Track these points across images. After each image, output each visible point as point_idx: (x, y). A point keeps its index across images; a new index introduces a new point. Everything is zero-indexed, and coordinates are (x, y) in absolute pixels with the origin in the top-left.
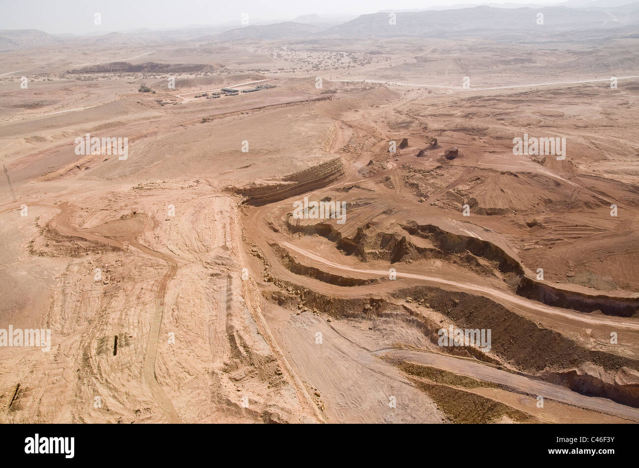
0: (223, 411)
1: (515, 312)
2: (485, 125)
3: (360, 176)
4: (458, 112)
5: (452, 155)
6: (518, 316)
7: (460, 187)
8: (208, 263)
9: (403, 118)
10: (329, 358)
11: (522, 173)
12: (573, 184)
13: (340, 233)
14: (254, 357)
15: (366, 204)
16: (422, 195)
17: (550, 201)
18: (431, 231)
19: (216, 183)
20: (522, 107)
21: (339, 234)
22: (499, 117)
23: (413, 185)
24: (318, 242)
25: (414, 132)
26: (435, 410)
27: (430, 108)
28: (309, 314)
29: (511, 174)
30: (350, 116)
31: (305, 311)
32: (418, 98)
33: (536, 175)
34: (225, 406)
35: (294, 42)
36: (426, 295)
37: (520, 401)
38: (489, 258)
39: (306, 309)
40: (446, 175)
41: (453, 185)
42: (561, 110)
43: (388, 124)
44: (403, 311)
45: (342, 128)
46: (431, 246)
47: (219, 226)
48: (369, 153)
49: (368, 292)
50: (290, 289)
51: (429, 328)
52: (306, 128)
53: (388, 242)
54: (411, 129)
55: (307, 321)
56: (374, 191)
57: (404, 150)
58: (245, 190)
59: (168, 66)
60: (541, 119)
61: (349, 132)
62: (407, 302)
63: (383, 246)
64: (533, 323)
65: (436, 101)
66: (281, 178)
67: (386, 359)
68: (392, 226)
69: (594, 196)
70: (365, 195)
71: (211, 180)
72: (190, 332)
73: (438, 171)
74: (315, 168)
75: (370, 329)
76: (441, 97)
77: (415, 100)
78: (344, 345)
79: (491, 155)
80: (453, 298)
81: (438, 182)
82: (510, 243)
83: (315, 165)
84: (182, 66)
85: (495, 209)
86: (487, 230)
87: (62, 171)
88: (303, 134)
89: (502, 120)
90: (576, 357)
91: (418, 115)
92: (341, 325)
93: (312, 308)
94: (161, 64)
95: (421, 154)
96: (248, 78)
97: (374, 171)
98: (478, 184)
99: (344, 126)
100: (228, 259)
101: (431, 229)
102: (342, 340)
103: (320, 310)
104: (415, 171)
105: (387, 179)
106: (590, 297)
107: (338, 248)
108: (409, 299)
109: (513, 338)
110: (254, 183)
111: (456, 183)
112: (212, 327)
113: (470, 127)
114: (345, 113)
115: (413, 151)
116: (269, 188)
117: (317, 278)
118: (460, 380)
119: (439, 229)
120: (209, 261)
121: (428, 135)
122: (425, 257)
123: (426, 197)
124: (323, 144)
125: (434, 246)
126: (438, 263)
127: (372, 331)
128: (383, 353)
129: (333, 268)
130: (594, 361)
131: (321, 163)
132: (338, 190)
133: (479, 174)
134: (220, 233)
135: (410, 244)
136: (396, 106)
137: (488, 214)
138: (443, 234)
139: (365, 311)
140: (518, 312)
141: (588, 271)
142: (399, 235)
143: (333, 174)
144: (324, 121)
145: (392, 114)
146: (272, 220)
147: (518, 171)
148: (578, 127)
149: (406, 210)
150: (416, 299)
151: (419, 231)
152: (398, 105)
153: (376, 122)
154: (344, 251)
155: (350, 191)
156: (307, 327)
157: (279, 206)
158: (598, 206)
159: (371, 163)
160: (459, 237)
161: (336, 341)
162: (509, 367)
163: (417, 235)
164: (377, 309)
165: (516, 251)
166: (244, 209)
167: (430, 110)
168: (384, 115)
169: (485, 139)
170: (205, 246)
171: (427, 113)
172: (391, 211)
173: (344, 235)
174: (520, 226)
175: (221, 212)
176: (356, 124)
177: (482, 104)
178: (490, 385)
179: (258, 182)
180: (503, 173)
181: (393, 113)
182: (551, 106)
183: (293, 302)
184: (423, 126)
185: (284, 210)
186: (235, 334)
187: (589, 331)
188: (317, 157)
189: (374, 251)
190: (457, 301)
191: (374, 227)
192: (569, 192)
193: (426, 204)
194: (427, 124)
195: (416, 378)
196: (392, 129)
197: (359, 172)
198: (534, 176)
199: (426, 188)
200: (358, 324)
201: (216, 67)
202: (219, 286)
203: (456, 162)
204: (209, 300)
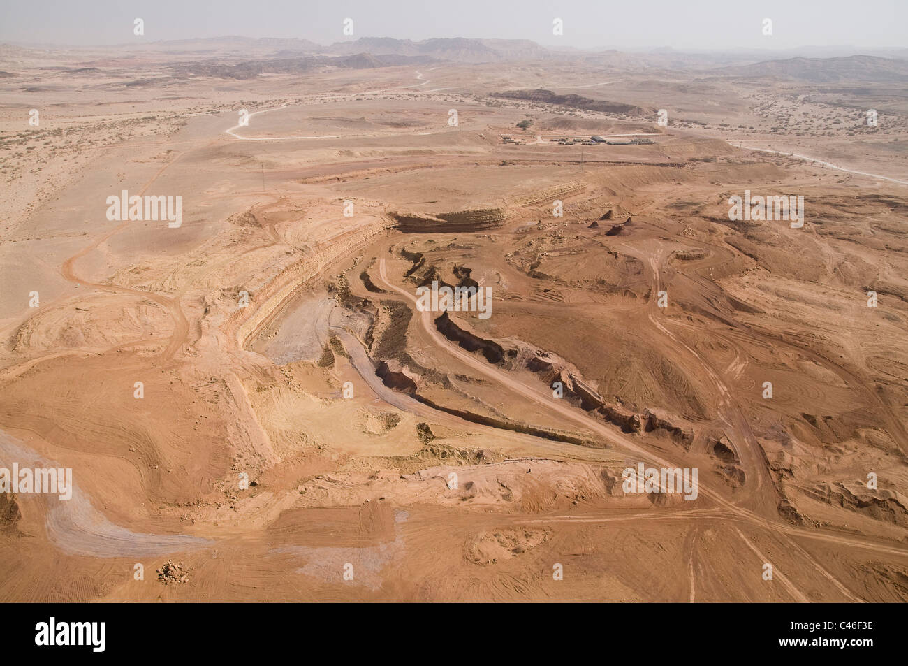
6: (407, 327)
7: (552, 253)
15: (468, 248)
29: (616, 254)
31: (335, 298)
35: (829, 88)
36: (398, 307)
44: (374, 313)
46: (454, 284)
50: (343, 284)
51: (373, 325)
55: (326, 303)
58: (402, 217)
59: (591, 101)
63: (425, 275)
64: (406, 333)
66: (436, 214)
67: (330, 332)
74: (468, 212)
75: (347, 316)
78: (323, 319)
83: (470, 210)
84: (606, 104)
85: (541, 273)
87: (318, 179)
90: (396, 354)
92: (338, 310)
94: (585, 99)
96: (641, 128)
98: (570, 254)
103: (342, 300)
106: (461, 330)
108: (387, 307)
110: (411, 214)
127: (346, 318)
128: (334, 328)
129: (378, 279)
131: (478, 209)
139: (357, 306)
143: (487, 223)
146: (398, 244)
150: (391, 308)
151: (459, 272)
156: (321, 306)
161: (323, 316)
162: (372, 353)
164: (364, 306)
166: (392, 232)
179: (415, 213)
180: (611, 252)
189: (416, 276)
195: (330, 345)
201: (646, 110)
202: (281, 258)
204: (265, 263)
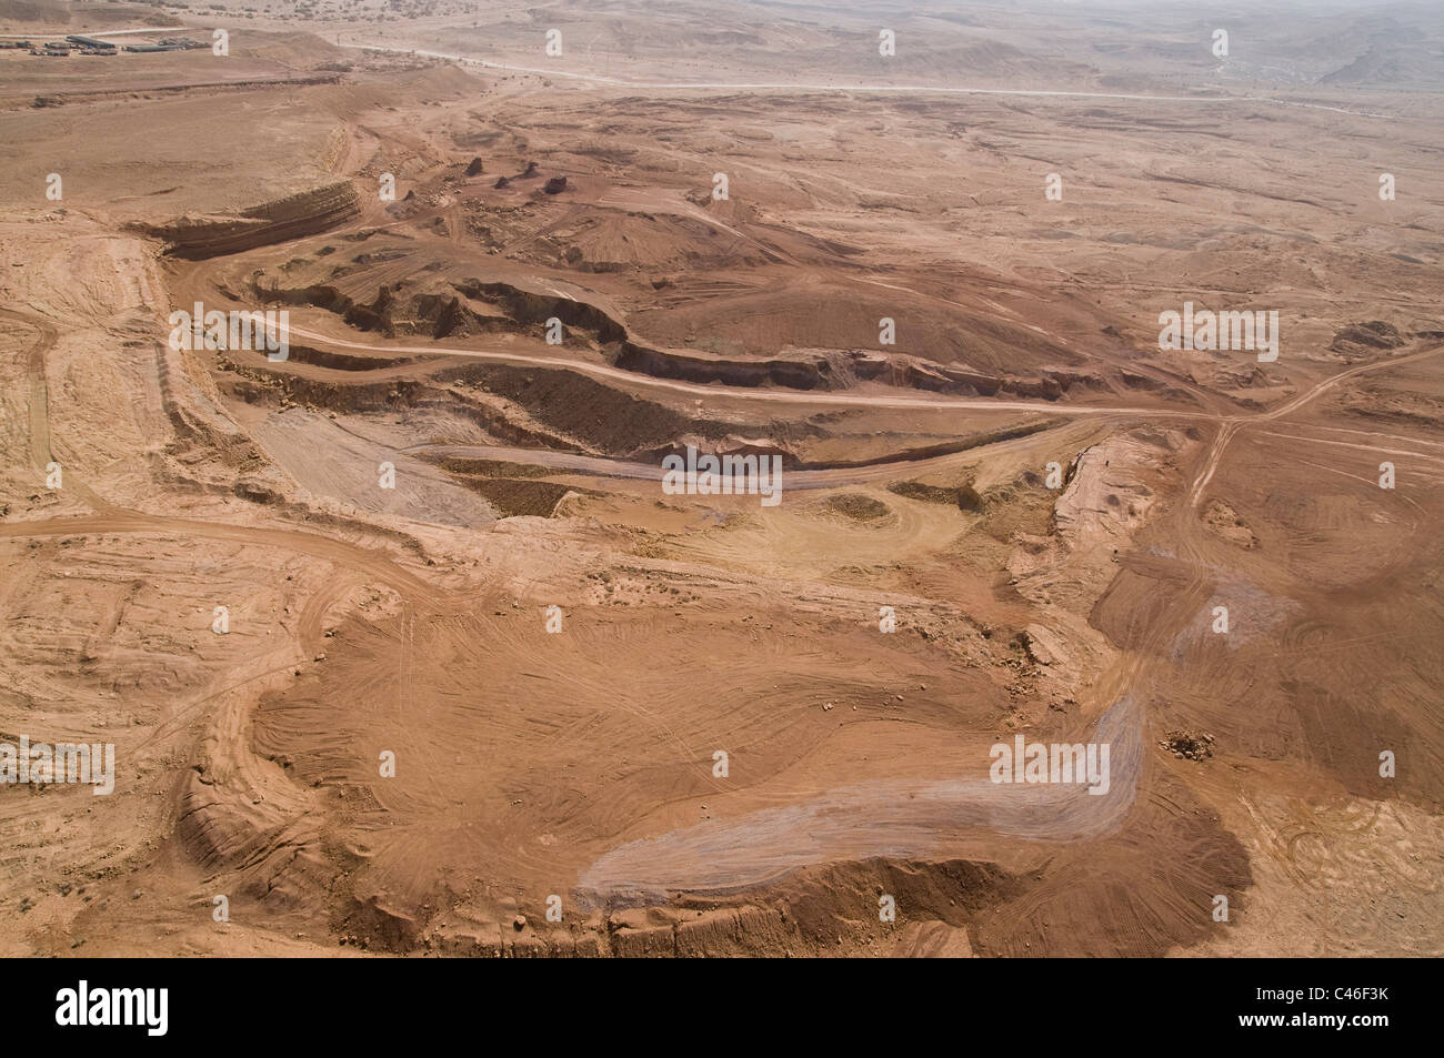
0: (174, 490)
1: (609, 386)
2: (632, 146)
3: (390, 216)
4: (591, 123)
5: (556, 186)
6: (609, 389)
7: (558, 233)
8: (116, 330)
9: (486, 127)
10: (333, 460)
11: (663, 215)
12: (738, 233)
13: (350, 299)
14: (213, 435)
15: (399, 256)
16: (494, 244)
17: (696, 255)
18: (499, 293)
19: (104, 217)
20: (707, 120)
21: (349, 301)
22: (662, 135)
23: (481, 230)
24: (312, 314)
25: (500, 153)
26: (488, 509)
27: (539, 114)
28: (300, 411)
29: (645, 216)
30: (379, 119)
31: (292, 407)
32: (521, 92)
33: (683, 219)
34: (176, 485)
36: (485, 376)
37: (598, 483)
38: (586, 327)
39: (294, 404)
40: (539, 215)
41: (546, 231)
42: (769, 130)
43: (454, 137)
44: (450, 398)
45: (359, 137)
46: (500, 315)
47: (127, 280)
48: (410, 182)
49: (395, 375)
50: (266, 378)
51: (487, 416)
52: (286, 130)
53: (430, 309)
54: (495, 147)
55: (296, 419)
56: (413, 238)
57: (475, 178)
58: (168, 229)
60: (733, 142)
61: (372, 145)
62: (457, 385)
63: (422, 314)
64: (629, 396)
65: (555, 101)
66: (239, 211)
67: (421, 457)
68: (439, 285)
69: (762, 251)
70: (395, 244)
71: (92, 212)
72: (102, 412)
73: (527, 210)
74: (304, 196)
75: (398, 423)
76: (566, 94)
77: (514, 97)
78: (357, 445)
79: (625, 189)
80: (524, 376)
81: (524, 226)
82: (618, 306)
83: (305, 191)
85: (607, 264)
86: (587, 290)
88: (279, 139)
89: (668, 140)
90: (675, 429)
91: (515, 124)
92: (353, 422)
93: (304, 403)
95: (502, 184)
97: (414, 208)
98: (588, 229)
99: (362, 134)
100: (151, 324)
101: (502, 289)
102: (353, 439)
103: (318, 405)
104: (488, 210)
105: (438, 221)
106: (709, 363)
107: (348, 322)
108: (460, 382)
109: (601, 417)
110: (185, 218)
111: (554, 227)
112: (139, 408)
113: (604, 149)
114: (367, 112)
115: (491, 181)
116: (215, 227)
117: (310, 362)
118: (524, 469)
119: (514, 288)
120: (117, 327)
121: (524, 158)
122: (490, 330)
123: (501, 246)
124: (319, 158)
125: (505, 314)
126: (510, 337)
127: (401, 427)
128: (417, 450)
129: (339, 347)
130: (697, 432)
131: (316, 188)
132: (347, 238)
133: (592, 214)
134: (131, 289)
135: (465, 309)
136: (473, 106)
137: (597, 271)
138: (520, 295)
139: (391, 400)
140: (609, 384)
141: (714, 335)
142: (449, 298)
143: (338, 211)
144: (322, 119)
145: (465, 119)
146: (225, 282)
147: (656, 211)
148: (788, 159)
149: (465, 265)
150: (469, 382)
151: (482, 293)
152: (479, 104)
153: (429, 132)
154: (358, 326)
155: (371, 238)
156: (298, 428)
157: (236, 261)
158: (764, 263)
159: (410, 195)
160: (544, 298)
161: (344, 440)
162: (592, 451)
163: (479, 300)
164: (409, 396)
165: (624, 314)
166: (170, 265)
167: (540, 117)
168: (447, 121)
169: (628, 169)
170: (105, 306)
171: (532, 121)
172: (439, 265)
173: (356, 302)
174: (642, 287)
175: (127, 261)
176: (388, 133)
177: (640, 110)
178: (563, 471)
179: (193, 216)
180: (632, 214)
181: (466, 117)
182: (759, 122)
183: (271, 396)
184: (518, 143)
185: (246, 268)
186: (180, 411)
187: (698, 402)
188: (309, 179)
189: (406, 322)
190: (529, 379)
191: (409, 288)
192: (727, 244)
193: (499, 257)
194: (526, 140)
195: (464, 475)
196: (459, 145)
197: (388, 210)
198: (681, 220)
199: (503, 235)
200: (380, 419)
202: (142, 357)
203: (561, 198)
204: (126, 376)
